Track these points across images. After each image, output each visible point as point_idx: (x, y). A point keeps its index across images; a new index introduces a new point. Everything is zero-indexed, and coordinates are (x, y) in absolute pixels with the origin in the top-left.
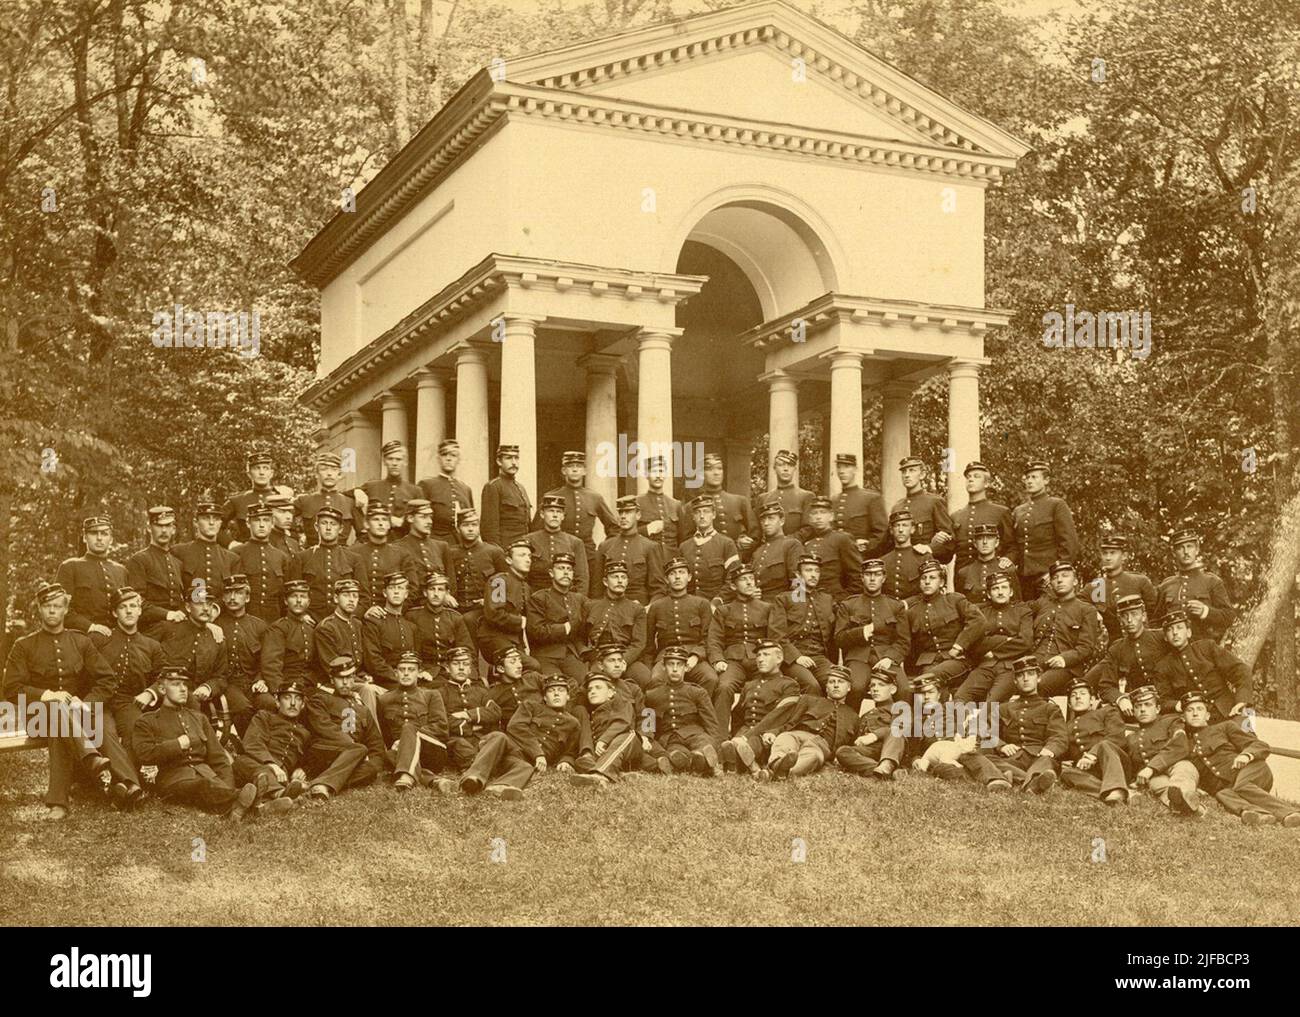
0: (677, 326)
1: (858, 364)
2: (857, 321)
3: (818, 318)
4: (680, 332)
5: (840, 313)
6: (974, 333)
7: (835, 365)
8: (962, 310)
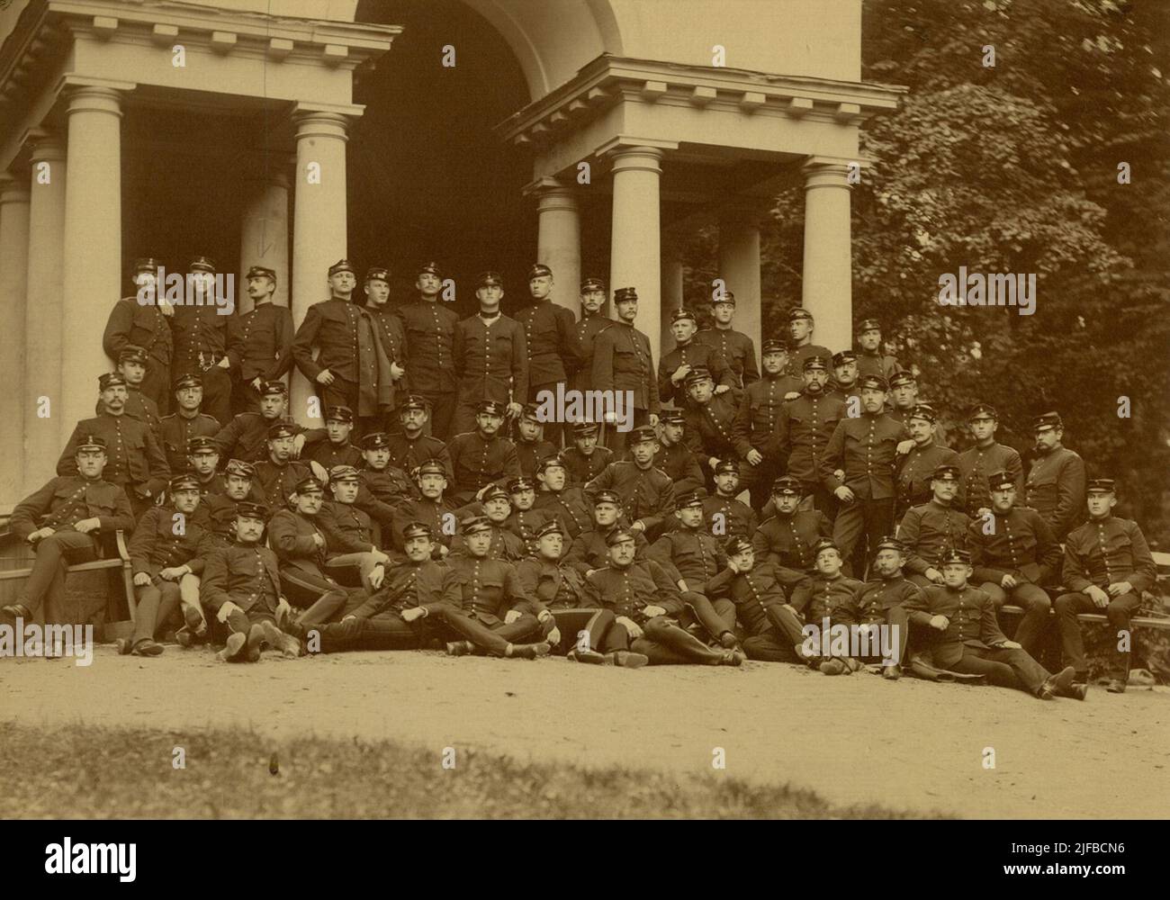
0: (354, 102)
1: (654, 164)
2: (651, 100)
3: (592, 95)
4: (358, 110)
5: (622, 86)
6: (844, 121)
7: (619, 165)
8: (820, 83)
